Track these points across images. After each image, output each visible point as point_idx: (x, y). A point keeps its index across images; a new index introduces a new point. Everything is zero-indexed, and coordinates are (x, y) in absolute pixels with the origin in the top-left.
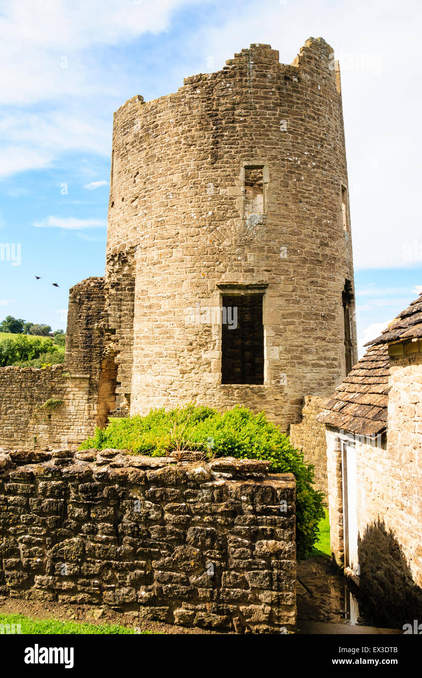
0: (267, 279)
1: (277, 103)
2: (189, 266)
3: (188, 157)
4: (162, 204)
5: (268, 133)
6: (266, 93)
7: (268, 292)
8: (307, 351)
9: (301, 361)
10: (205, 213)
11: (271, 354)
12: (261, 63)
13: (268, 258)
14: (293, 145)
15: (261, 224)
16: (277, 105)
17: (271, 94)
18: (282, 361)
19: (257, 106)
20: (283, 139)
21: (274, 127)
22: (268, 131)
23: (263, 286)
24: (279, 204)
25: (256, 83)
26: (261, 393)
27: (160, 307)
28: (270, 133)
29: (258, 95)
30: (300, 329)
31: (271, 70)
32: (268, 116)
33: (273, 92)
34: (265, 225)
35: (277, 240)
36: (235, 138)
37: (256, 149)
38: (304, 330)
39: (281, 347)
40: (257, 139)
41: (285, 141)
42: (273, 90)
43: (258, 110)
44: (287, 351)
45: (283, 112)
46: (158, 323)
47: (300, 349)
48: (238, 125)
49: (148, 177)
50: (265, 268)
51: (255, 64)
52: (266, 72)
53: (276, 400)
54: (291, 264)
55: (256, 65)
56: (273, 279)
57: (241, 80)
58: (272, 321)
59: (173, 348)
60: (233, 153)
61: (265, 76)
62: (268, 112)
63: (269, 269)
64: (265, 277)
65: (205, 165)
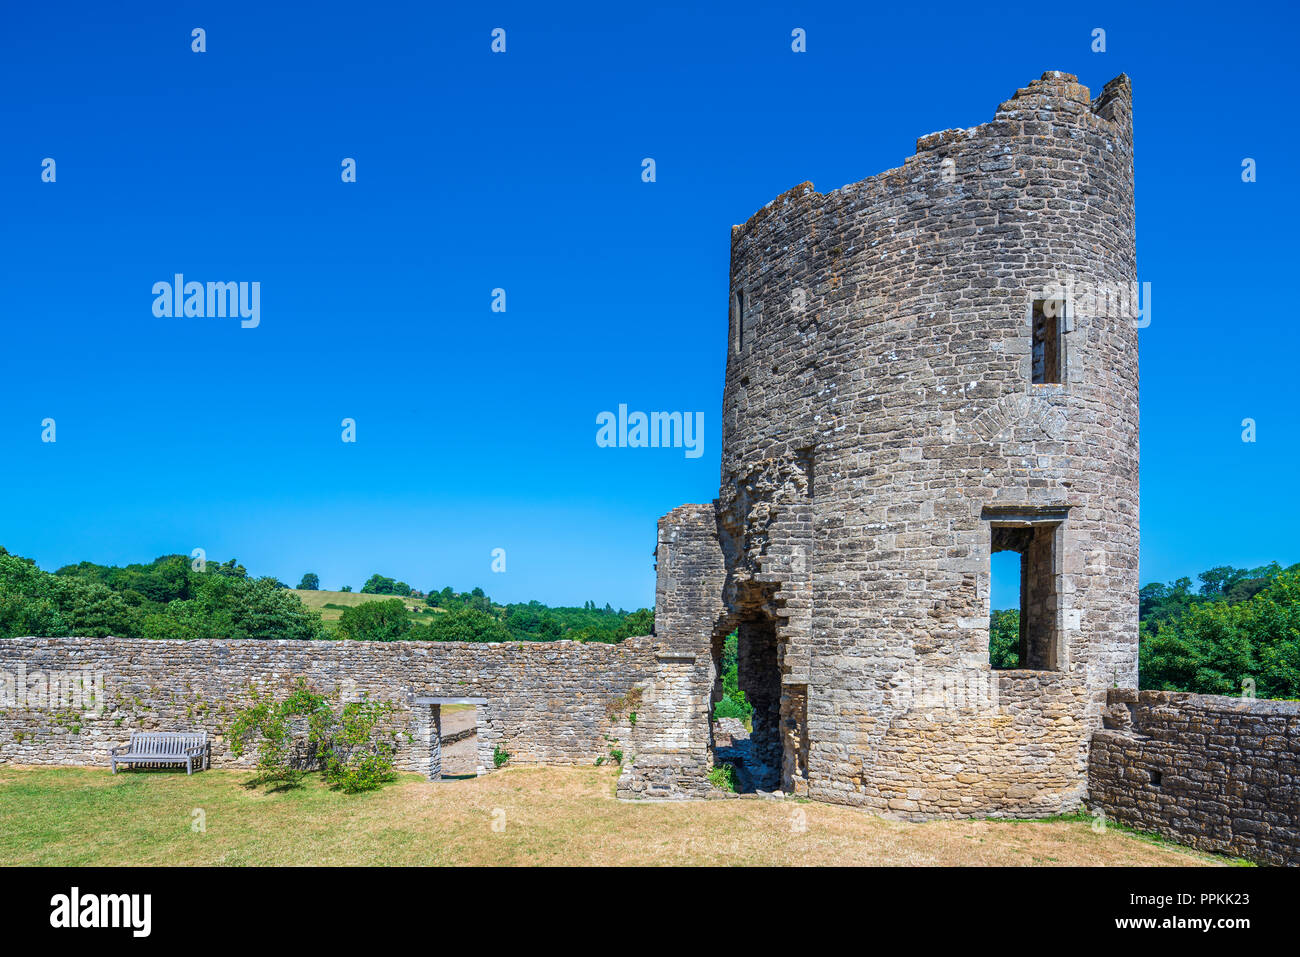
0: (1066, 499)
1: (1085, 187)
2: (932, 476)
3: (928, 284)
4: (875, 372)
5: (1072, 241)
6: (1068, 167)
7: (1067, 522)
8: (1113, 617)
9: (1107, 633)
10: (963, 384)
11: (1070, 620)
12: (1062, 109)
13: (1068, 462)
14: (1105, 267)
15: (1058, 405)
16: (1085, 192)
17: (1077, 168)
18: (1084, 633)
19: (1056, 190)
20: (1094, 255)
21: (1082, 231)
22: (1072, 237)
23: (1061, 511)
24: (1087, 369)
25: (1054, 147)
26: (1054, 685)
27: (871, 545)
28: (1075, 243)
29: (1058, 169)
30: (1107, 582)
31: (1077, 125)
32: (1071, 211)
33: (1080, 166)
34: (1065, 406)
35: (1081, 433)
36: (1019, 248)
37: (1054, 269)
38: (1112, 584)
39: (1083, 610)
40: (1055, 251)
41: (1096, 259)
42: (1080, 162)
43: (1056, 198)
44: (1091, 617)
45: (1094, 206)
46: (869, 571)
47: (1106, 613)
48: (1023, 224)
49: (839, 326)
50: (1064, 480)
51: (1054, 110)
52: (1070, 127)
53: (1076, 695)
54: (1099, 474)
55: (1054, 113)
56: (1076, 498)
57: (1029, 141)
58: (1072, 568)
59: (901, 613)
60: (1013, 277)
61: (1068, 135)
62: (1072, 202)
63: (1070, 481)
64: (1062, 496)
65: (962, 299)
